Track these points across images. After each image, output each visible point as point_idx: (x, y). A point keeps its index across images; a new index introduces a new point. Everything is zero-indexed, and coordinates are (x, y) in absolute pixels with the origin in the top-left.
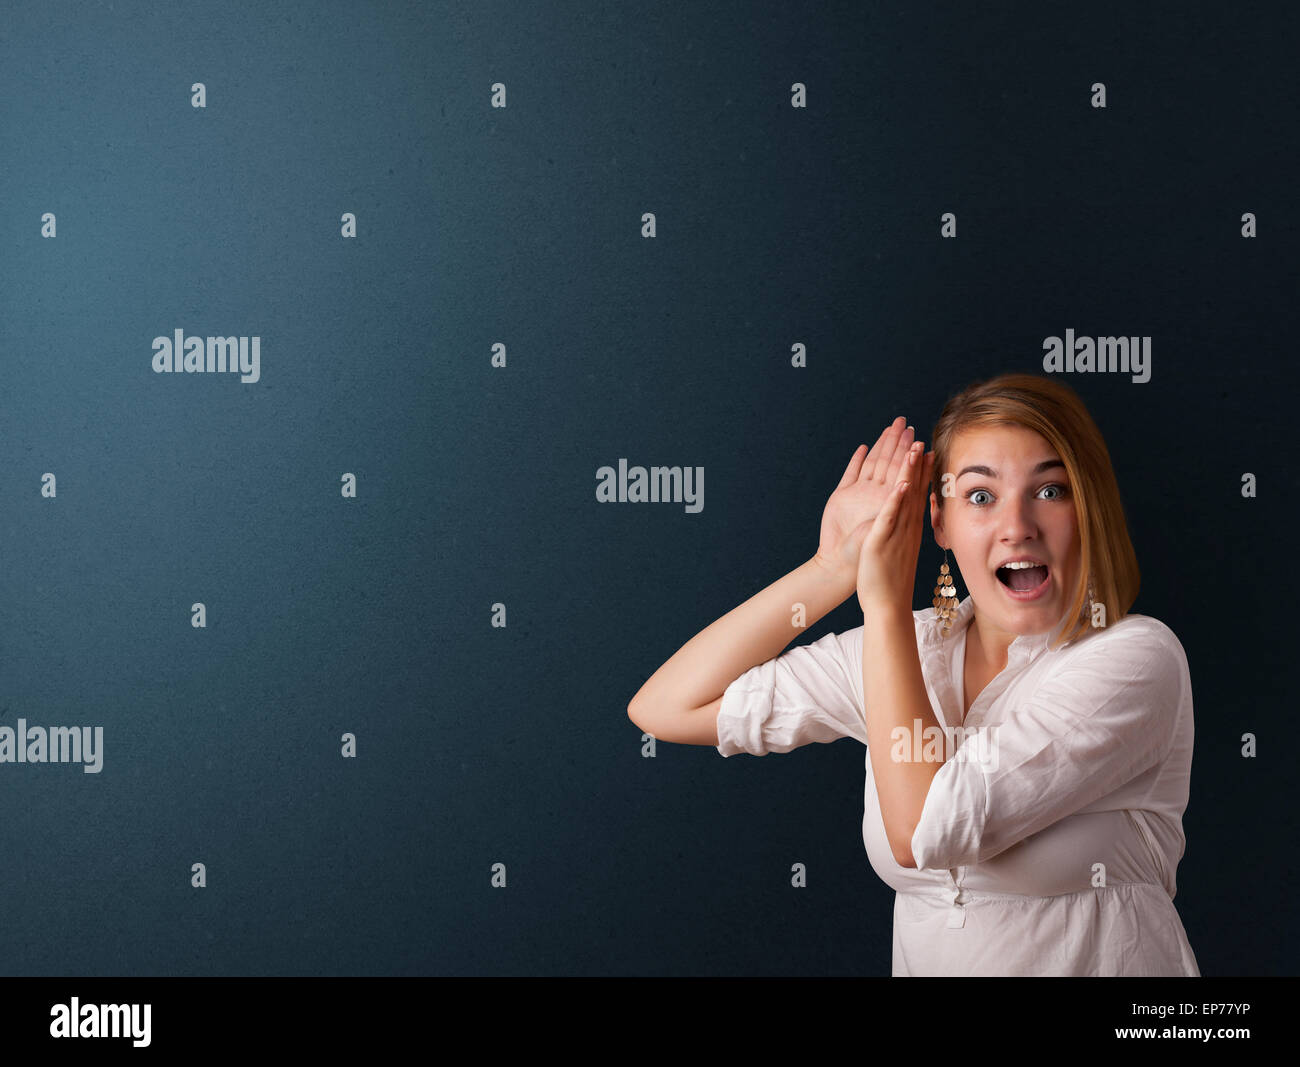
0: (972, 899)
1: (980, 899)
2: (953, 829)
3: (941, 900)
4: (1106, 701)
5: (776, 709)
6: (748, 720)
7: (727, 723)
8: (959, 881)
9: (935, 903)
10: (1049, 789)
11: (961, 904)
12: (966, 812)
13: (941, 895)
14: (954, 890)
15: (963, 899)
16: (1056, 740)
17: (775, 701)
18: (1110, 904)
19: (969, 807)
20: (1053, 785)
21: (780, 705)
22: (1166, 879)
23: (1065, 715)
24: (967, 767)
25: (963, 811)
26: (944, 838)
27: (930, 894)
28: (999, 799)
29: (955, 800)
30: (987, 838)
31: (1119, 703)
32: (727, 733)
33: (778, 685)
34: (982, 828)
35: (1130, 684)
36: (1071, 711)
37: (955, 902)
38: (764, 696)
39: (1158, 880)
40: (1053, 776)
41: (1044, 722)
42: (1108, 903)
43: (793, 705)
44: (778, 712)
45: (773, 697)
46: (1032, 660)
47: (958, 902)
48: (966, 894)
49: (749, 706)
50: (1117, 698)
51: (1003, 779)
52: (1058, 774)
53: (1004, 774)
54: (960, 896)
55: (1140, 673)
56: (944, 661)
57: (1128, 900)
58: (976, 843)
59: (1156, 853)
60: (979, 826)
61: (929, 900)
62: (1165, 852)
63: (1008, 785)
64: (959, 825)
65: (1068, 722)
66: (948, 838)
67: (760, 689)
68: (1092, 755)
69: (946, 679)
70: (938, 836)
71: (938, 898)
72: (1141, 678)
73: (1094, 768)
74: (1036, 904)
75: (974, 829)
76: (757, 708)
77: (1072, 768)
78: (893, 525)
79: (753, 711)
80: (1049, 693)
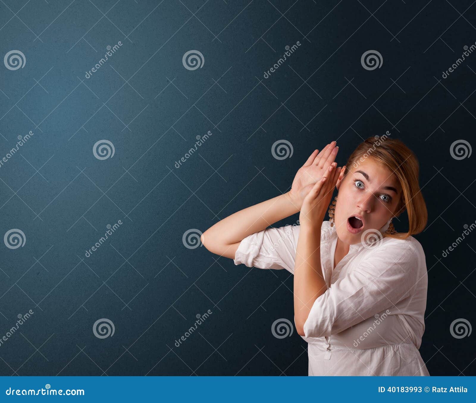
0: (334, 348)
1: (338, 348)
2: (321, 323)
3: (323, 348)
4: (385, 271)
5: (261, 253)
6: (248, 256)
7: (239, 255)
8: (329, 341)
9: (321, 348)
10: (361, 307)
11: (330, 350)
12: (326, 317)
13: (323, 346)
14: (327, 344)
15: (331, 348)
16: (365, 287)
17: (261, 251)
18: (390, 352)
19: (328, 314)
20: (363, 305)
21: (263, 252)
22: (415, 342)
23: (368, 276)
24: (329, 297)
25: (325, 316)
26: (317, 326)
27: (319, 345)
28: (340, 310)
29: (322, 312)
30: (335, 326)
31: (391, 272)
32: (239, 258)
33: (264, 244)
34: (333, 323)
35: (395, 264)
36: (370, 274)
37: (327, 349)
38: (257, 248)
39: (412, 342)
40: (363, 302)
41: (360, 279)
42: (389, 352)
43: (269, 254)
44: (261, 255)
45: (260, 249)
46: (359, 251)
47: (328, 349)
48: (332, 346)
49: (250, 250)
50: (390, 269)
51: (342, 303)
52: (365, 301)
53: (342, 301)
54: (330, 346)
55: (400, 259)
56: (327, 248)
57: (397, 351)
58: (330, 329)
59: (409, 331)
60: (332, 322)
61: (318, 347)
62: (413, 330)
63: (343, 305)
64: (323, 322)
65: (369, 279)
66: (318, 326)
67: (256, 244)
68: (379, 293)
69: (328, 256)
70: (314, 325)
71: (322, 346)
72: (400, 261)
73: (380, 298)
74: (359, 352)
75: (330, 323)
76: (252, 252)
77: (371, 299)
78: (318, 194)
79: (251, 253)
80: (363, 267)
